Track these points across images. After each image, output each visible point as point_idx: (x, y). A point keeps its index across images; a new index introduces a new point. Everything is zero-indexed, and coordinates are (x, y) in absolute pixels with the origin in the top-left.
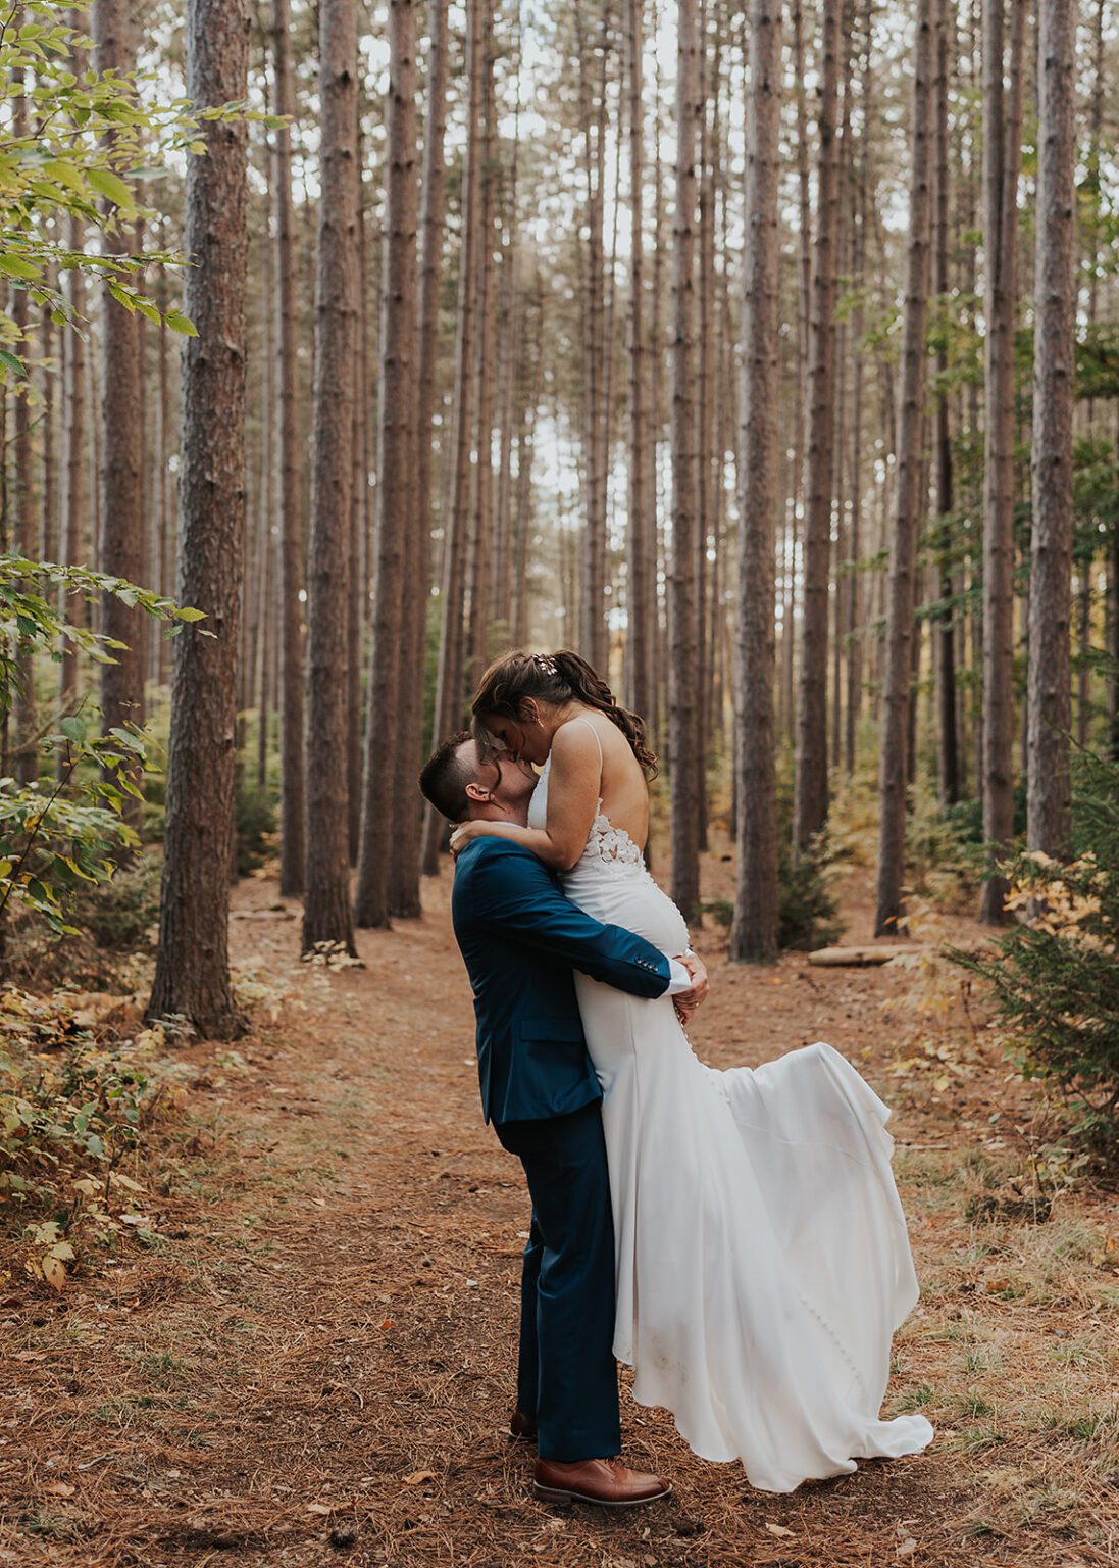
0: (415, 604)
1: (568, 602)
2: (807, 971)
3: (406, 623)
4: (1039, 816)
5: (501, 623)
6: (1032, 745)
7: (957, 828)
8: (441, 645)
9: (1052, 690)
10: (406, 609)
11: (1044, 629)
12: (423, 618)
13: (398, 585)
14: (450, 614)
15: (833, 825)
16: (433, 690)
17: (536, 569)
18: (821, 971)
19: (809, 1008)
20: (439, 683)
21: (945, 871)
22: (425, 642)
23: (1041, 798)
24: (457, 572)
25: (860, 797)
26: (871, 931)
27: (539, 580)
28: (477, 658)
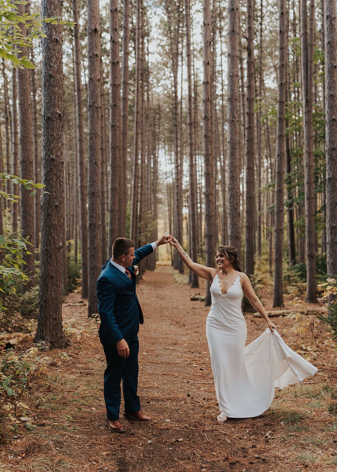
0: (123, 204)
1: (170, 206)
2: (254, 319)
3: (120, 210)
4: (331, 267)
5: (149, 211)
6: (328, 243)
7: (297, 272)
8: (131, 218)
9: (334, 225)
10: (120, 206)
11: (331, 205)
12: (125, 210)
13: (117, 198)
14: (134, 208)
15: (256, 272)
16: (129, 233)
17: (160, 196)
18: (258, 319)
19: (256, 332)
20: (130, 230)
21: (293, 286)
22: (126, 217)
23: (331, 261)
24: (135, 195)
25: (263, 263)
26: (272, 305)
27: (161, 199)
28: (142, 223)
